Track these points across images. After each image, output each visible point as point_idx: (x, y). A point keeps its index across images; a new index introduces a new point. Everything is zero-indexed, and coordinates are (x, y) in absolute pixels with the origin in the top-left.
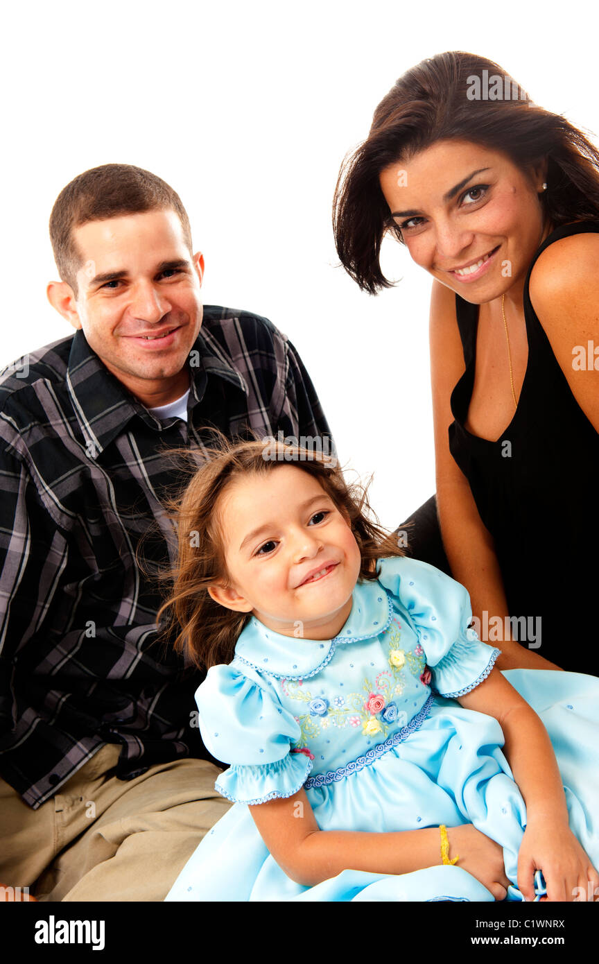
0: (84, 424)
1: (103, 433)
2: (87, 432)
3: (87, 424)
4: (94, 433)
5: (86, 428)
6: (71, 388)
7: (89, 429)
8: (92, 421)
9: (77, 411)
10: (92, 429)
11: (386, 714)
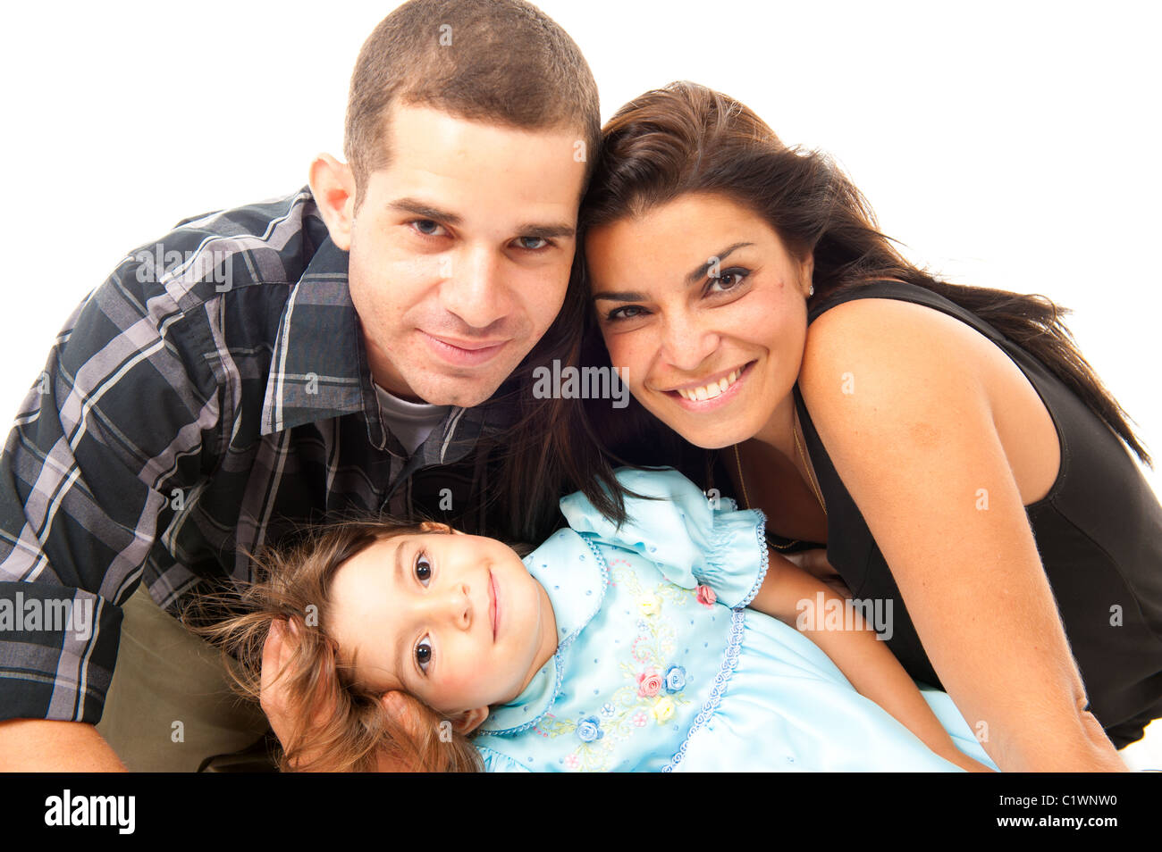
0: (277, 372)
1: (298, 405)
2: (275, 388)
3: (282, 376)
4: (284, 397)
5: (276, 380)
6: (291, 303)
7: (280, 386)
8: (292, 377)
9: (280, 345)
10: (284, 388)
11: (669, 684)
